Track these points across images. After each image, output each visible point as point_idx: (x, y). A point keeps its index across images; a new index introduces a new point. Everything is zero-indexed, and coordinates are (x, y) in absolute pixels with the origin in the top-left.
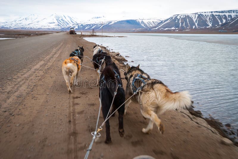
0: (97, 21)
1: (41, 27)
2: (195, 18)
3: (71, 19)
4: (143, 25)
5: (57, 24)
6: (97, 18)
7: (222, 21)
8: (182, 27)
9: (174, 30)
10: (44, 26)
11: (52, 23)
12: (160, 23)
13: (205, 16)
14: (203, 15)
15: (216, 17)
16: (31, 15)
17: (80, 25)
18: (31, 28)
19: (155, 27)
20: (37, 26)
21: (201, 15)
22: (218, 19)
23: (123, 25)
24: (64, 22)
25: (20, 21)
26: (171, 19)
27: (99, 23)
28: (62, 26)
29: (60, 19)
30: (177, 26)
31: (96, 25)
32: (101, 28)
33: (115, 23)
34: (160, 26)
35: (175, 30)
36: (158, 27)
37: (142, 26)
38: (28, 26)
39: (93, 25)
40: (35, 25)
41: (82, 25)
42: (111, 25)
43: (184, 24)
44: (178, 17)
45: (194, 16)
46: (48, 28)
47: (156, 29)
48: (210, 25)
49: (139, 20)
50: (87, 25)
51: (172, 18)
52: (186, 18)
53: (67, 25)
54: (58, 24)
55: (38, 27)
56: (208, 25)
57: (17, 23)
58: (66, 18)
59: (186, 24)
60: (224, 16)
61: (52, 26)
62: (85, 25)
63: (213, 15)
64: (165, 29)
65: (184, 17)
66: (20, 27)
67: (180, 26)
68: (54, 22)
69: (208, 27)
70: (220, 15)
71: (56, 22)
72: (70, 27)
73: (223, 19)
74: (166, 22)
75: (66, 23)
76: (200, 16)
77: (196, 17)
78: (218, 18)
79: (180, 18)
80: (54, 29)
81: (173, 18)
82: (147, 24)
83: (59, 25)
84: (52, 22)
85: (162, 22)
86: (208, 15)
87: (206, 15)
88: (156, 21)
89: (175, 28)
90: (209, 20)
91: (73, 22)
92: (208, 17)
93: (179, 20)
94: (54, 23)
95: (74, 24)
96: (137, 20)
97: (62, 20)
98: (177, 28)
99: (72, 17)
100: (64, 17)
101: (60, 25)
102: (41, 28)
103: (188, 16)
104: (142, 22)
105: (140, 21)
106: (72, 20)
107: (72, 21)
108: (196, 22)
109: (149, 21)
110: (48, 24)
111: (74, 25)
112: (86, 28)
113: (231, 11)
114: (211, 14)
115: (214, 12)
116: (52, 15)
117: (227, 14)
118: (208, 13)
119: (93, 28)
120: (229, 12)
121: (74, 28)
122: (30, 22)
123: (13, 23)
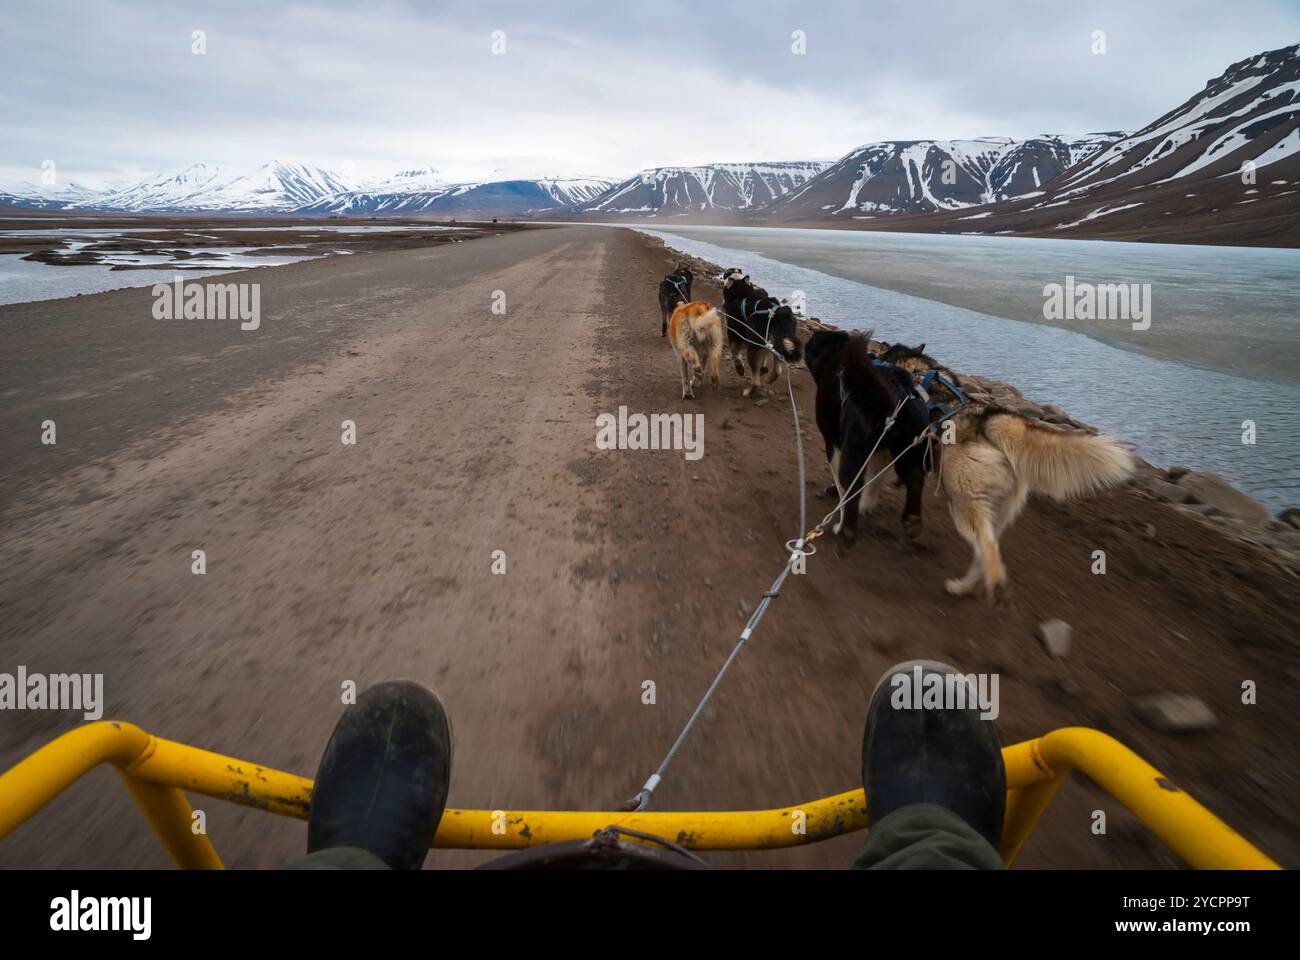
0: (414, 186)
1: (233, 205)
2: (707, 179)
3: (326, 177)
4: (557, 199)
5: (282, 194)
6: (413, 173)
7: (778, 191)
8: (671, 203)
9: (646, 214)
10: (242, 203)
11: (266, 192)
12: (608, 191)
13: (734, 176)
14: (728, 172)
15: (765, 179)
16: (196, 166)
17: (359, 196)
18: (201, 210)
19: (594, 204)
20: (216, 201)
21: (722, 170)
22: (769, 186)
23: (497, 196)
24: (306, 187)
25: (161, 185)
26: (636, 184)
27: (421, 192)
28: (299, 202)
29: (291, 179)
30: (655, 200)
31: (411, 195)
32: (426, 205)
33: (471, 192)
34: (606, 200)
36: (602, 203)
37: (554, 201)
38: (187, 204)
39: (401, 197)
40: (210, 198)
41: (365, 197)
42: (458, 197)
43: (676, 196)
44: (659, 177)
45: (704, 173)
46: (255, 209)
47: (597, 209)
48: (749, 201)
49: (546, 183)
50: (383, 197)
51: (640, 179)
52: (681, 182)
53: (315, 200)
54: (285, 195)
55: (222, 206)
56: (744, 202)
57: (150, 193)
58: (310, 176)
59: (683, 198)
60: (783, 176)
61: (267, 201)
62: (376, 198)
63: (754, 174)
64: (623, 211)
65: (676, 176)
66: (161, 206)
67: (665, 201)
68: (272, 188)
69: (741, 207)
70: (773, 175)
71: (278, 186)
72: (329, 203)
73: (782, 187)
74: (626, 190)
75: (311, 192)
76: (720, 175)
77: (710, 178)
78: (769, 183)
79: (663, 181)
80: (273, 210)
81: (645, 179)
82: (569, 194)
83: (288, 198)
84: (268, 189)
85: (612, 190)
86: (742, 174)
87: (735, 173)
88: (596, 185)
89: (650, 209)
90: (745, 187)
91: (332, 188)
92: (742, 178)
93: (660, 185)
94: (273, 191)
95: (338, 196)
96: (539, 183)
97: (297, 181)
98: (656, 209)
99: (332, 173)
100: (306, 174)
101: (292, 196)
102: (232, 209)
103: (686, 174)
104: (555, 188)
105: (549, 185)
106: (331, 182)
107: (330, 186)
108: (710, 193)
109: (575, 184)
110: (253, 195)
111: (341, 198)
112: (380, 207)
113: (803, 164)
114: (749, 169)
115: (759, 165)
116: (266, 166)
117: (792, 173)
118: (743, 166)
119: (401, 205)
120: (798, 168)
121: (342, 208)
122: (194, 191)
123: (135, 192)
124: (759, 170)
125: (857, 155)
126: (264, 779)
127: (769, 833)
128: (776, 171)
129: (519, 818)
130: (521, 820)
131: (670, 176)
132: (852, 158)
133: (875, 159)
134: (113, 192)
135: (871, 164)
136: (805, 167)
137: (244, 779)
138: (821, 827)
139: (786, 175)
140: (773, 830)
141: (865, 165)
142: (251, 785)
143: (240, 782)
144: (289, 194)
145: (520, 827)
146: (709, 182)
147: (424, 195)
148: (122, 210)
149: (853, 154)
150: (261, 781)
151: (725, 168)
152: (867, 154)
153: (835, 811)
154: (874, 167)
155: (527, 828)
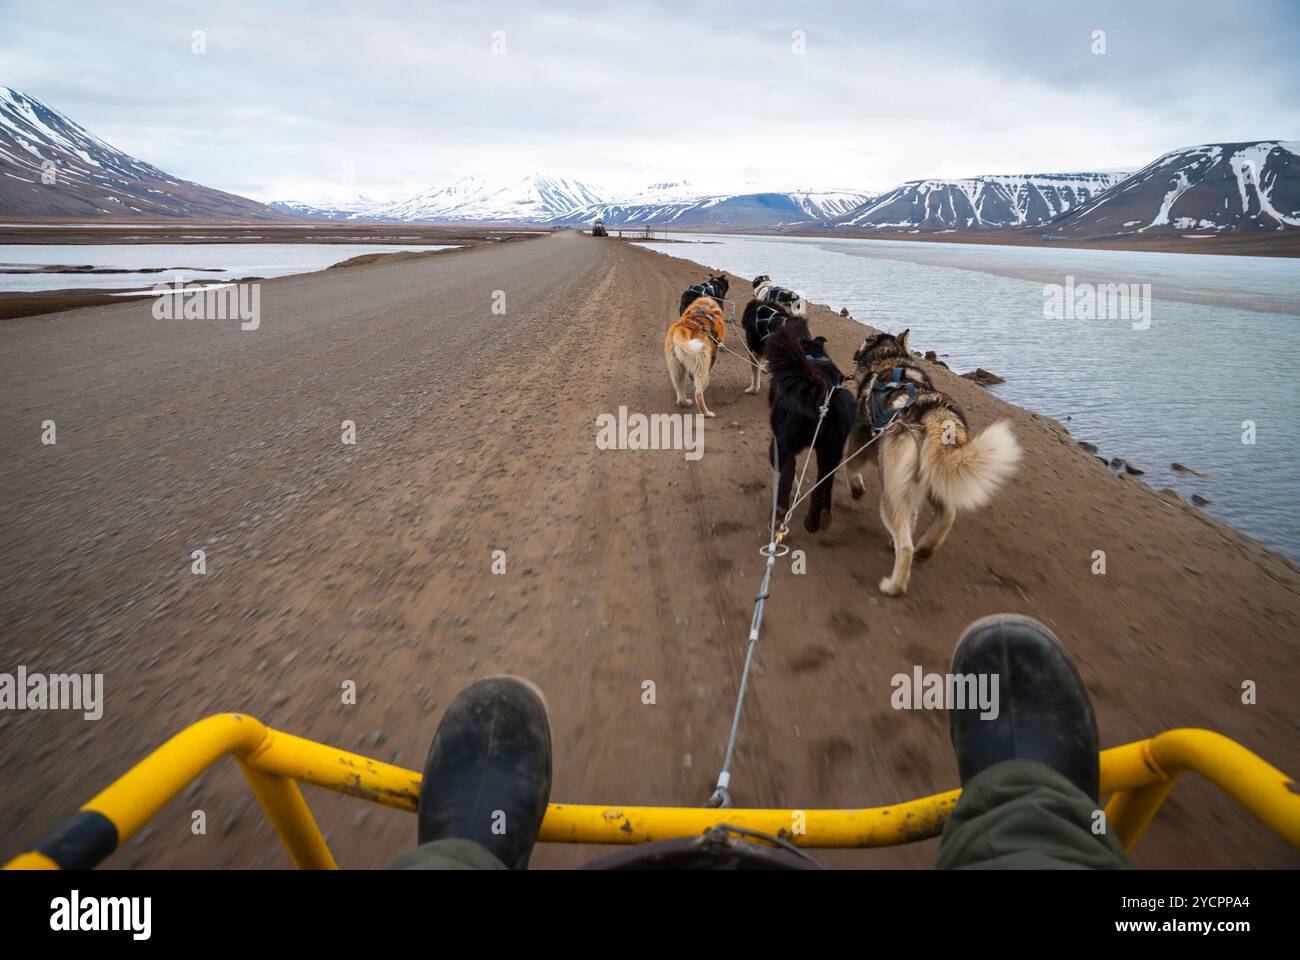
0: (665, 198)
1: (494, 215)
2: (975, 193)
3: (583, 189)
4: (809, 212)
5: (540, 205)
6: (665, 186)
7: (1058, 207)
8: (933, 219)
9: (906, 230)
10: (503, 213)
11: (525, 203)
12: (863, 205)
13: (1007, 189)
14: (1000, 185)
15: (1042, 193)
16: (465, 178)
17: (611, 208)
18: (464, 220)
19: (848, 219)
20: (479, 212)
21: (993, 183)
22: (1046, 200)
23: (748, 209)
24: (564, 200)
25: (433, 196)
26: (897, 196)
27: (672, 204)
28: (556, 213)
29: (550, 191)
30: (916, 215)
31: (661, 207)
32: (675, 217)
33: (721, 204)
34: (862, 214)
35: (912, 228)
36: (857, 217)
37: (806, 214)
38: (453, 214)
39: (652, 209)
40: (474, 208)
41: (617, 209)
42: (707, 210)
43: (939, 212)
44: (922, 190)
45: (973, 186)
46: (514, 219)
47: (851, 223)
48: (1022, 217)
49: (798, 196)
50: (633, 209)
51: (901, 191)
52: (947, 194)
53: (569, 210)
54: (543, 206)
55: (484, 216)
56: (1016, 218)
57: (423, 205)
58: (567, 187)
59: (947, 213)
60: (1064, 189)
61: (526, 212)
62: (627, 210)
63: (1030, 187)
64: (879, 226)
65: (940, 188)
66: (431, 216)
67: (927, 216)
68: (532, 199)
69: (1013, 224)
70: (1052, 188)
71: (538, 198)
72: (582, 213)
73: (1062, 201)
74: (882, 204)
75: (568, 204)
76: (990, 188)
77: (979, 191)
78: (1047, 197)
79: (926, 193)
80: (530, 220)
81: (906, 192)
82: (821, 207)
83: (545, 209)
84: (527, 200)
85: (869, 203)
86: (1015, 186)
87: (1008, 186)
88: (851, 198)
89: (909, 224)
90: (1019, 202)
91: (587, 199)
92: (1015, 191)
93: (922, 198)
94: (533, 202)
95: (591, 207)
96: (790, 196)
97: (556, 192)
98: (916, 225)
99: (588, 185)
100: (564, 186)
101: (550, 208)
102: (493, 219)
103: (953, 187)
104: (808, 202)
105: (801, 199)
106: (587, 194)
107: (586, 197)
108: (978, 208)
109: (829, 197)
110: (513, 205)
111: (594, 209)
112: (630, 218)
113: (1089, 175)
114: (1024, 181)
115: (1036, 177)
116: (527, 178)
117: (1075, 186)
118: (1017, 179)
119: (650, 217)
120: (1082, 180)
121: (594, 219)
122: (462, 202)
123: (410, 204)
124: (1036, 182)
125: (1168, 161)
126: (374, 772)
127: (869, 832)
128: (1056, 184)
129: (620, 813)
130: (622, 815)
131: (934, 188)
132: (1162, 165)
133: (1195, 165)
134: (394, 203)
135: (1188, 172)
136: (1091, 179)
137: (356, 772)
138: (924, 827)
139: (1067, 188)
140: (873, 828)
141: (1181, 173)
142: (362, 779)
143: (352, 774)
144: (548, 206)
145: (621, 822)
146: (977, 196)
147: (673, 207)
148: (396, 219)
149: (1162, 160)
150: (371, 774)
151: (997, 180)
152: (1183, 160)
153: (937, 811)
154: (1193, 176)
155: (628, 823)
